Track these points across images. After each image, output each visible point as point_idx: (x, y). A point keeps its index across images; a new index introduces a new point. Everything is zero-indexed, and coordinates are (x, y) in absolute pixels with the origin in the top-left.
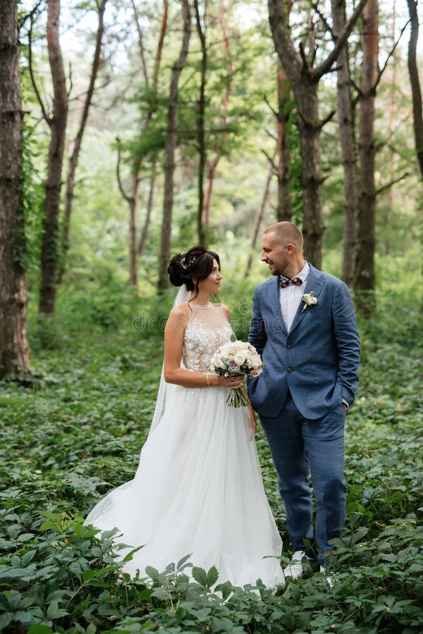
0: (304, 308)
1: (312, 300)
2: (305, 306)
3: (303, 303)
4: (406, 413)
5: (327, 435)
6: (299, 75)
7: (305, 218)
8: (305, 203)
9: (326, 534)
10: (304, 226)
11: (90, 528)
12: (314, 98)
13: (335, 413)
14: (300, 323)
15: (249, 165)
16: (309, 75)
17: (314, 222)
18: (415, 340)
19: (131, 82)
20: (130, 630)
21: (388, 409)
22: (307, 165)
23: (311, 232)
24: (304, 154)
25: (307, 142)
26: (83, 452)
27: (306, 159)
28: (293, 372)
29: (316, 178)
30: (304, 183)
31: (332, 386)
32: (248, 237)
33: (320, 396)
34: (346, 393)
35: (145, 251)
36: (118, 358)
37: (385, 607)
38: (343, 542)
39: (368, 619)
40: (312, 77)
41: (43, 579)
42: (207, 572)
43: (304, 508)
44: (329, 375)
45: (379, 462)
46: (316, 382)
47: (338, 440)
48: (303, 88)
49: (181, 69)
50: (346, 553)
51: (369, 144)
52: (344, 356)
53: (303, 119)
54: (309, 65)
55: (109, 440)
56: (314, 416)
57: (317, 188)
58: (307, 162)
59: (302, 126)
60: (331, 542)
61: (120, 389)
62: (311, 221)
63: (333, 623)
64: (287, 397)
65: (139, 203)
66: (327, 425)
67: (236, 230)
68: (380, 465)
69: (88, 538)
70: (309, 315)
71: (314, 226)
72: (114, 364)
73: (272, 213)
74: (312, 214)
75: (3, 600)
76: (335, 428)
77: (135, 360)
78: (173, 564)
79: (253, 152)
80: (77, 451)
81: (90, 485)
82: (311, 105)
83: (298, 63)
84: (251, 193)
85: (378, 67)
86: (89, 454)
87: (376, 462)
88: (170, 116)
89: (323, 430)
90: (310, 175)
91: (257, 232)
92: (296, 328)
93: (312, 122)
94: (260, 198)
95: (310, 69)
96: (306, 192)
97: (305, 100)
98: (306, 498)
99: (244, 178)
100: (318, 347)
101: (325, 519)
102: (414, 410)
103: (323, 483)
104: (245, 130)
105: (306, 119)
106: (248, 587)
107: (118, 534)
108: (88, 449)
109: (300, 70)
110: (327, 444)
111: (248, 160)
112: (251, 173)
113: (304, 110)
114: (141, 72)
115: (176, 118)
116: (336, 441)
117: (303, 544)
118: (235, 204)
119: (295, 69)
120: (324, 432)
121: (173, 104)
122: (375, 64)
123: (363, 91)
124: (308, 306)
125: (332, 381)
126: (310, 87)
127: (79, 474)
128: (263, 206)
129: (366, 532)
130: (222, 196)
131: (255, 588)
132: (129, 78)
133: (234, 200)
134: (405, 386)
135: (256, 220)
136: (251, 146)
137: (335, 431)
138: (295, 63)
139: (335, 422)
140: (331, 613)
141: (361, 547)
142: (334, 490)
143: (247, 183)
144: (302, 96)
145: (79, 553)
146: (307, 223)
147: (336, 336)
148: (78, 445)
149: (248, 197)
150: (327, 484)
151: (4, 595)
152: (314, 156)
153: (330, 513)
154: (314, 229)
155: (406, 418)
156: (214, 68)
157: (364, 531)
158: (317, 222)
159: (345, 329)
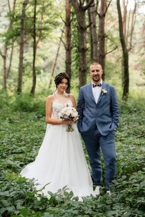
0: (102, 94)
1: (105, 92)
2: (103, 94)
3: (102, 92)
4: (126, 137)
5: (109, 141)
6: (78, 8)
7: (80, 64)
8: (80, 58)
9: (109, 179)
10: (80, 67)
11: (24, 178)
12: (84, 17)
13: (112, 133)
14: (101, 100)
15: (50, 44)
16: (82, 8)
17: (84, 65)
18: (123, 111)
19: (3, 9)
20: (55, 210)
21: (119, 135)
22: (81, 43)
23: (82, 69)
24: (80, 39)
25: (81, 34)
26: (8, 153)
27: (81, 41)
28: (98, 118)
29: (84, 48)
30: (80, 50)
31: (111, 124)
32: (49, 72)
33: (107, 127)
34: (116, 127)
35: (9, 77)
36: (7, 119)
37: (141, 201)
38: (118, 181)
39: (135, 205)
40: (83, 8)
41: (11, 196)
42: (69, 193)
43: (99, 170)
44: (110, 120)
45: (122, 154)
46: (106, 122)
47: (114, 143)
48: (80, 13)
49: (26, 4)
50: (119, 185)
51: (102, 35)
52: (115, 113)
53: (80, 25)
54: (82, 4)
55: (17, 148)
56: (105, 135)
57: (85, 52)
58: (81, 42)
59: (79, 28)
60: (113, 181)
61: (12, 130)
62: (82, 65)
63: (122, 207)
64: (96, 128)
65: (7, 58)
66: (109, 138)
67: (44, 69)
68: (122, 155)
69: (24, 182)
70: (104, 97)
71: (84, 67)
72: (6, 121)
73: (63, 62)
74: (83, 62)
75: (1, 203)
76: (112, 139)
77: (14, 119)
78: (61, 189)
79: (51, 38)
80: (6, 152)
81: (17, 164)
82: (83, 20)
83: (78, 3)
84: (51, 54)
85: (106, 6)
86: (10, 153)
87: (120, 154)
88: (22, 23)
89: (108, 140)
90: (82, 47)
91: (53, 70)
92: (100, 102)
93: (83, 26)
94: (54, 57)
95: (82, 6)
96: (80, 54)
97: (81, 18)
98: (100, 166)
99: (48, 49)
100: (107, 109)
101: (109, 173)
102: (128, 136)
103: (109, 159)
104: (51, 29)
105: (81, 25)
106: (88, 197)
107: (35, 180)
108: (10, 152)
109: (79, 6)
110: (110, 145)
111: (49, 42)
112: (51, 46)
113: (80, 21)
114: (8, 5)
115: (25, 24)
116: (113, 144)
117: (100, 183)
118: (44, 59)
119: (77, 6)
120: (108, 141)
121: (24, 18)
122: (105, 4)
123: (101, 15)
124: (104, 94)
125: (111, 122)
126: (83, 13)
127: (11, 160)
128: (56, 60)
129: (126, 177)
130: (39, 56)
131: (90, 197)
132: (3, 7)
133: (43, 57)
134: (122, 128)
135: (53, 65)
136: (51, 36)
137: (112, 140)
138: (77, 3)
139: (112, 137)
140: (120, 204)
141: (125, 182)
142: (112, 162)
143: (49, 50)
144: (79, 16)
145: (21, 187)
146: (81, 66)
147: (112, 105)
148: (6, 150)
149: (49, 56)
150: (110, 160)
151: (1, 201)
152: (84, 40)
153: (111, 170)
154: (84, 68)
155: (126, 139)
156: (39, 4)
157: (124, 177)
158: (85, 65)
159: (116, 103)
